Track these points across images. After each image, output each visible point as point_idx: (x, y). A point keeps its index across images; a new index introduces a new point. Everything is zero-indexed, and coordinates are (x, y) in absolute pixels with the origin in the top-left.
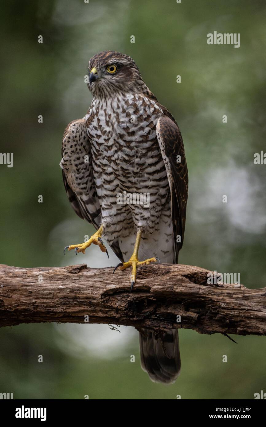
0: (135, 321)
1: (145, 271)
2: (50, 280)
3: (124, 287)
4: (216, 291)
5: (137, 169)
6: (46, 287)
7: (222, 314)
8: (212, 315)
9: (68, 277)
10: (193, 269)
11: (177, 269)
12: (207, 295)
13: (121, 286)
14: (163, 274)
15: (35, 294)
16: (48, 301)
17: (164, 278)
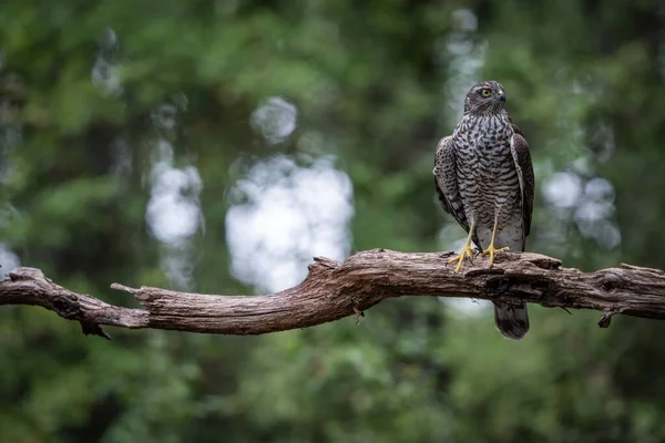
0: (492, 296)
1: (501, 257)
2: (425, 263)
3: (483, 270)
4: (556, 274)
5: (494, 176)
6: (422, 268)
7: (561, 292)
8: (553, 293)
9: (438, 261)
10: (539, 257)
11: (525, 256)
12: (550, 277)
14: (515, 260)
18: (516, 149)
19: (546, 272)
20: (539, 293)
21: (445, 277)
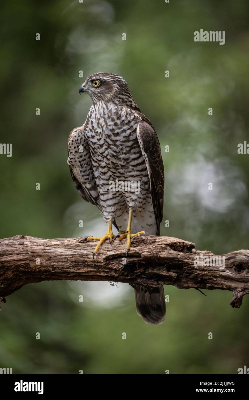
0: (129, 279)
1: (137, 241)
2: (65, 248)
3: (121, 254)
4: (190, 256)
5: (124, 162)
6: (62, 254)
7: (195, 273)
8: (187, 275)
9: (78, 246)
10: (173, 240)
11: (161, 240)
12: (184, 259)
13: (119, 253)
14: (151, 244)
15: (53, 259)
16: (63, 264)
17: (151, 246)
18: (142, 137)
19: (180, 255)
20: (173, 274)
21: (84, 262)
